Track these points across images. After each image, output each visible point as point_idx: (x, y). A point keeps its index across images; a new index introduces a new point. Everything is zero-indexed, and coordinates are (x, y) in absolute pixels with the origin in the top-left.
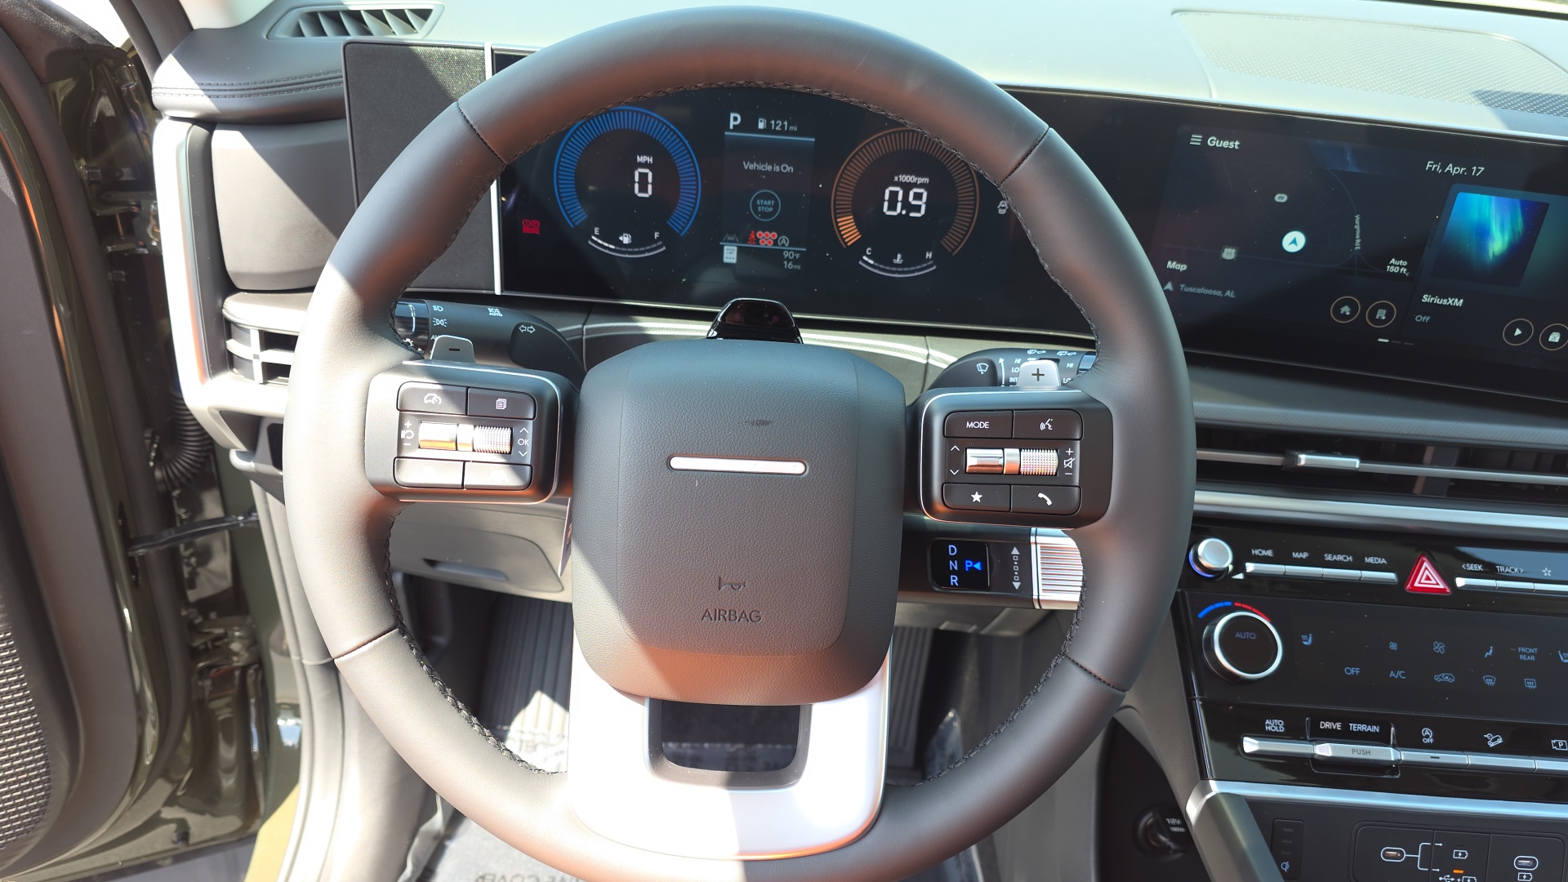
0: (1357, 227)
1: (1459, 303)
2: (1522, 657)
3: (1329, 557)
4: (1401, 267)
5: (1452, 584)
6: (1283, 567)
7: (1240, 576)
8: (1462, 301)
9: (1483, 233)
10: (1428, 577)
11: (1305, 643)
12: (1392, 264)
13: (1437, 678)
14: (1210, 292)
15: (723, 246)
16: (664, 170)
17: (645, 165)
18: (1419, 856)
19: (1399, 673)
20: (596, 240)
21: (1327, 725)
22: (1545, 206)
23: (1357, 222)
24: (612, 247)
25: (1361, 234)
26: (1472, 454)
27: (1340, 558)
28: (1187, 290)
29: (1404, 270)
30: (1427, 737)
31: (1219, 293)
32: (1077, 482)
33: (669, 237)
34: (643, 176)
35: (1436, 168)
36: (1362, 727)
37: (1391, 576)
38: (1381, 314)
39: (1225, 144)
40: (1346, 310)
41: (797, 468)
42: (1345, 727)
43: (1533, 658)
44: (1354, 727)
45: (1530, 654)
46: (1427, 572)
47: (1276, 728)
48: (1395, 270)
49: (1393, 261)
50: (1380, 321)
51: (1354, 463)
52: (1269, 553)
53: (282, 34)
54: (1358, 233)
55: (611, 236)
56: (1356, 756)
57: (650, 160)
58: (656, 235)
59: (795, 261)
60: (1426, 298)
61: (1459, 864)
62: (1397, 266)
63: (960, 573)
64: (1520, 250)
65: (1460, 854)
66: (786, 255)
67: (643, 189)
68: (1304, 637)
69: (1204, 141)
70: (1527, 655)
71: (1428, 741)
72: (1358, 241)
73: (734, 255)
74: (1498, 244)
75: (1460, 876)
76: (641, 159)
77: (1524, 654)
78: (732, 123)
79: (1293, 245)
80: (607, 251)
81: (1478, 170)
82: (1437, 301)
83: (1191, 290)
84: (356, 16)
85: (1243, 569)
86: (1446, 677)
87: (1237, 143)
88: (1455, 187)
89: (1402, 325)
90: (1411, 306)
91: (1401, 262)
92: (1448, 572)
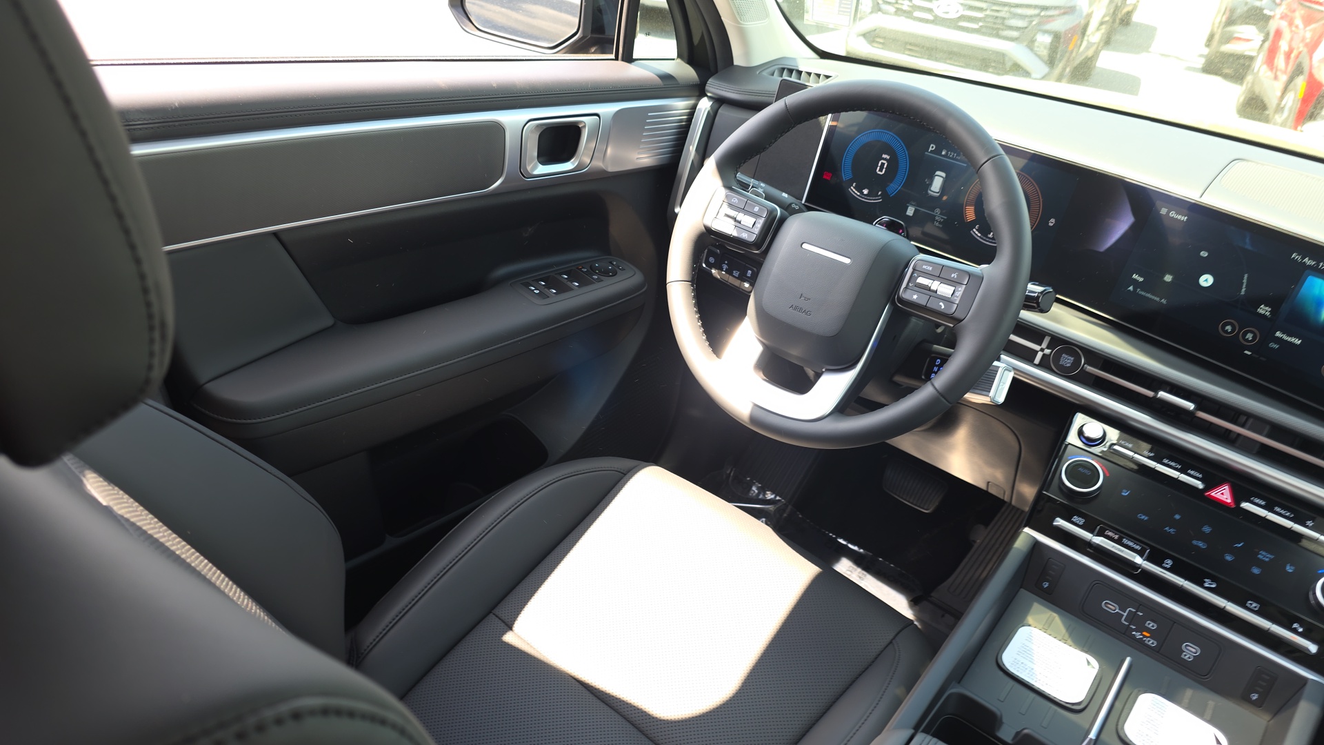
0: (1245, 281)
1: (1298, 342)
2: (1259, 556)
3: (1166, 461)
4: (1266, 311)
5: (1238, 503)
6: (1134, 454)
8: (1300, 341)
9: (1320, 303)
10: (1223, 494)
11: (1123, 493)
12: (1262, 308)
13: (1195, 542)
14: (1153, 297)
15: (908, 206)
16: (893, 163)
17: (885, 159)
18: (1125, 614)
19: (1172, 530)
20: (853, 190)
21: (1110, 534)
23: (1245, 277)
24: (859, 194)
25: (1246, 285)
27: (1173, 463)
28: (1140, 293)
29: (1268, 314)
30: (1167, 564)
31: (1158, 299)
32: (957, 302)
33: (885, 195)
34: (883, 164)
36: (1131, 544)
37: (1200, 484)
38: (1250, 336)
39: (1179, 217)
40: (1229, 328)
41: (847, 261)
42: (1121, 538)
43: (1267, 560)
44: (1125, 541)
45: (1267, 557)
46: (1224, 491)
47: (1078, 521)
48: (1263, 312)
49: (1262, 306)
50: (1247, 340)
51: (1190, 406)
52: (1130, 445)
53: (765, 73)
54: (1244, 284)
55: (860, 189)
56: (1115, 550)
57: (888, 157)
58: (880, 193)
59: (940, 223)
60: (1278, 334)
61: (1148, 630)
62: (1264, 310)
65: (1151, 625)
66: (937, 218)
67: (881, 170)
68: (1124, 491)
69: (1168, 213)
70: (1265, 556)
71: (1167, 566)
72: (1244, 290)
73: (912, 212)
75: (1145, 636)
76: (884, 156)
77: (1263, 555)
78: (930, 149)
79: (1206, 282)
80: (855, 195)
81: (1323, 266)
82: (1285, 337)
83: (1143, 293)
84: (800, 73)
86: (1201, 544)
87: (1186, 218)
88: (1307, 272)
89: (1260, 347)
90: (1268, 336)
91: (1267, 308)
92: (1238, 496)
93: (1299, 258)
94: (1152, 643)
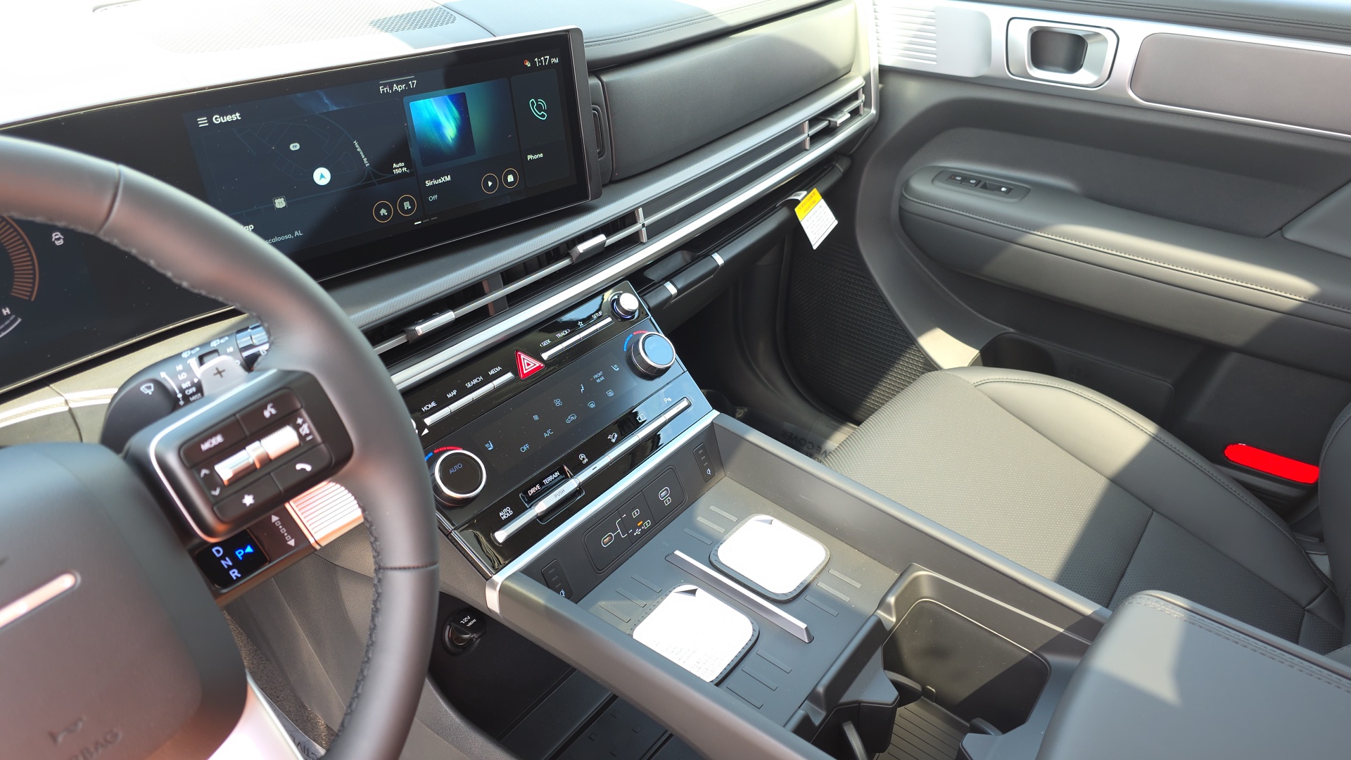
0: (359, 150)
1: (448, 178)
2: (598, 381)
3: (469, 385)
4: (402, 167)
5: (541, 360)
6: (447, 408)
7: (426, 431)
8: (449, 176)
9: (438, 126)
10: (528, 364)
11: (490, 449)
12: (395, 168)
13: (568, 421)
14: (283, 238)
18: (619, 530)
19: (548, 432)
21: (532, 491)
22: (463, 95)
23: (357, 146)
25: (364, 153)
26: (508, 275)
27: (475, 381)
29: (405, 169)
31: (289, 236)
32: (319, 439)
35: (387, 90)
36: (550, 479)
37: (509, 376)
38: (407, 205)
39: (229, 118)
40: (383, 212)
41: (65, 582)
42: (542, 484)
43: (603, 378)
44: (546, 481)
45: (601, 376)
46: (526, 361)
47: (508, 514)
48: (399, 171)
49: (395, 165)
50: (408, 211)
51: (451, 315)
52: (433, 404)
54: (362, 153)
56: (559, 498)
60: (428, 183)
61: (638, 519)
62: (399, 168)
63: (237, 564)
64: (464, 128)
65: (636, 513)
68: (486, 446)
69: (210, 120)
70: (599, 378)
71: (585, 461)
72: (365, 160)
74: (450, 131)
75: (642, 525)
77: (597, 378)
79: (323, 179)
81: (413, 84)
82: (435, 182)
85: (425, 426)
86: (571, 418)
87: (238, 114)
88: (405, 99)
89: (423, 208)
90: (423, 192)
91: (400, 164)
92: (536, 354)
93: (387, 89)
94: (648, 523)
